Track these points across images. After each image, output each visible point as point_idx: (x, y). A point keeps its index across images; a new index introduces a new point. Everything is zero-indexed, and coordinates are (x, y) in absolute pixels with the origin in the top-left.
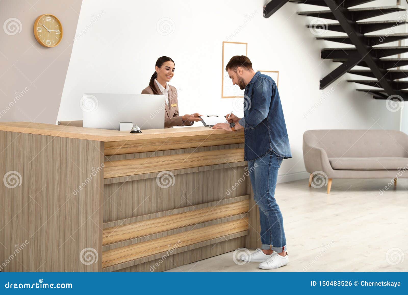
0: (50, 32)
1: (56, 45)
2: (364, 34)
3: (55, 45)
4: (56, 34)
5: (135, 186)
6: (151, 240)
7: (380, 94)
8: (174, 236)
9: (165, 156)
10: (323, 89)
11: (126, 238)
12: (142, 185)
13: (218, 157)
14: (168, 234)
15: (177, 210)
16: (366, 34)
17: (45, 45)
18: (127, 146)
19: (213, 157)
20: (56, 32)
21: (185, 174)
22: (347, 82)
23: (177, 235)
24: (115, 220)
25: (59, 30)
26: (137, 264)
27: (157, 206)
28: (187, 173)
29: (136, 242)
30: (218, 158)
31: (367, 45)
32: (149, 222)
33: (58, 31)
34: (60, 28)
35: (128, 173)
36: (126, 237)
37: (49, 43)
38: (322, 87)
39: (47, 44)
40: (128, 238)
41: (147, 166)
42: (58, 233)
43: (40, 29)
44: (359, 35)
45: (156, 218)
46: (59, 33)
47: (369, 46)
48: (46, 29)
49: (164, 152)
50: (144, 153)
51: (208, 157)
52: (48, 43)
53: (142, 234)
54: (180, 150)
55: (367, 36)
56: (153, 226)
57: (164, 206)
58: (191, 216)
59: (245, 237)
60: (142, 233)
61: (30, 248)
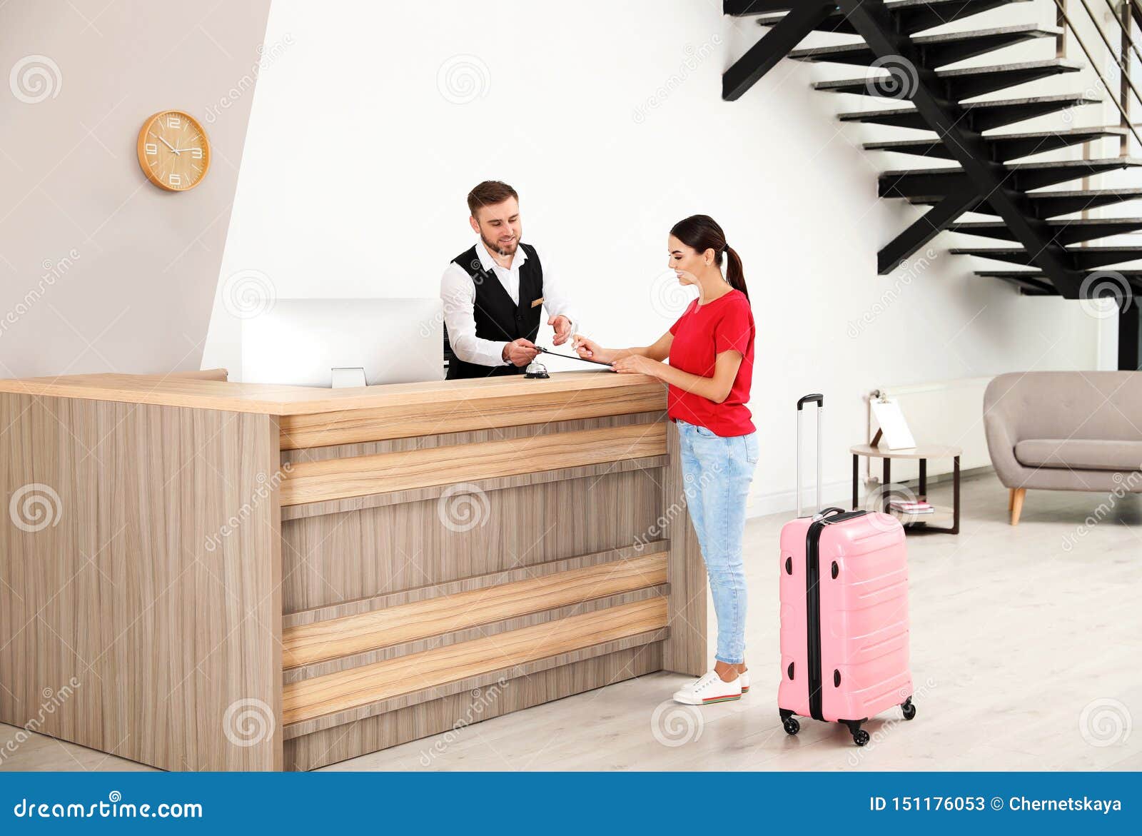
0: (179, 154)
1: (193, 184)
2: (981, 133)
3: (190, 184)
4: (194, 157)
5: (368, 521)
6: (410, 653)
7: (1036, 281)
8: (472, 643)
9: (443, 447)
10: (887, 273)
11: (348, 652)
12: (385, 520)
13: (583, 447)
14: (455, 640)
15: (478, 579)
16: (985, 134)
17: (165, 185)
18: (343, 426)
19: (568, 448)
20: (194, 153)
21: (497, 492)
22: (949, 253)
23: (478, 641)
24: (319, 607)
25: (199, 149)
26: (377, 713)
27: (425, 570)
28: (502, 490)
29: (374, 660)
30: (582, 451)
31: (992, 160)
32: (406, 611)
33: (199, 151)
34: (203, 143)
35: (349, 490)
36: (347, 647)
37: (177, 181)
38: (884, 270)
39: (171, 183)
40: (354, 650)
41: (397, 472)
42: (180, 640)
43: (153, 148)
44: (970, 135)
45: (424, 599)
46: (199, 155)
47: (997, 161)
48: (168, 146)
49: (438, 437)
50: (388, 441)
51: (556, 449)
52: (172, 181)
53: (388, 641)
54: (482, 432)
55: (990, 138)
56: (416, 619)
57: (443, 570)
58: (514, 594)
59: (659, 643)
60: (389, 638)
61: (117, 680)
